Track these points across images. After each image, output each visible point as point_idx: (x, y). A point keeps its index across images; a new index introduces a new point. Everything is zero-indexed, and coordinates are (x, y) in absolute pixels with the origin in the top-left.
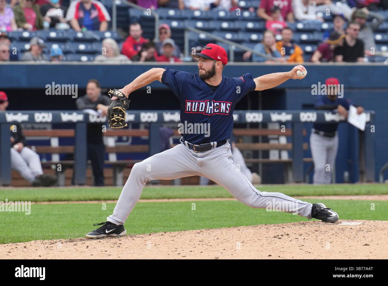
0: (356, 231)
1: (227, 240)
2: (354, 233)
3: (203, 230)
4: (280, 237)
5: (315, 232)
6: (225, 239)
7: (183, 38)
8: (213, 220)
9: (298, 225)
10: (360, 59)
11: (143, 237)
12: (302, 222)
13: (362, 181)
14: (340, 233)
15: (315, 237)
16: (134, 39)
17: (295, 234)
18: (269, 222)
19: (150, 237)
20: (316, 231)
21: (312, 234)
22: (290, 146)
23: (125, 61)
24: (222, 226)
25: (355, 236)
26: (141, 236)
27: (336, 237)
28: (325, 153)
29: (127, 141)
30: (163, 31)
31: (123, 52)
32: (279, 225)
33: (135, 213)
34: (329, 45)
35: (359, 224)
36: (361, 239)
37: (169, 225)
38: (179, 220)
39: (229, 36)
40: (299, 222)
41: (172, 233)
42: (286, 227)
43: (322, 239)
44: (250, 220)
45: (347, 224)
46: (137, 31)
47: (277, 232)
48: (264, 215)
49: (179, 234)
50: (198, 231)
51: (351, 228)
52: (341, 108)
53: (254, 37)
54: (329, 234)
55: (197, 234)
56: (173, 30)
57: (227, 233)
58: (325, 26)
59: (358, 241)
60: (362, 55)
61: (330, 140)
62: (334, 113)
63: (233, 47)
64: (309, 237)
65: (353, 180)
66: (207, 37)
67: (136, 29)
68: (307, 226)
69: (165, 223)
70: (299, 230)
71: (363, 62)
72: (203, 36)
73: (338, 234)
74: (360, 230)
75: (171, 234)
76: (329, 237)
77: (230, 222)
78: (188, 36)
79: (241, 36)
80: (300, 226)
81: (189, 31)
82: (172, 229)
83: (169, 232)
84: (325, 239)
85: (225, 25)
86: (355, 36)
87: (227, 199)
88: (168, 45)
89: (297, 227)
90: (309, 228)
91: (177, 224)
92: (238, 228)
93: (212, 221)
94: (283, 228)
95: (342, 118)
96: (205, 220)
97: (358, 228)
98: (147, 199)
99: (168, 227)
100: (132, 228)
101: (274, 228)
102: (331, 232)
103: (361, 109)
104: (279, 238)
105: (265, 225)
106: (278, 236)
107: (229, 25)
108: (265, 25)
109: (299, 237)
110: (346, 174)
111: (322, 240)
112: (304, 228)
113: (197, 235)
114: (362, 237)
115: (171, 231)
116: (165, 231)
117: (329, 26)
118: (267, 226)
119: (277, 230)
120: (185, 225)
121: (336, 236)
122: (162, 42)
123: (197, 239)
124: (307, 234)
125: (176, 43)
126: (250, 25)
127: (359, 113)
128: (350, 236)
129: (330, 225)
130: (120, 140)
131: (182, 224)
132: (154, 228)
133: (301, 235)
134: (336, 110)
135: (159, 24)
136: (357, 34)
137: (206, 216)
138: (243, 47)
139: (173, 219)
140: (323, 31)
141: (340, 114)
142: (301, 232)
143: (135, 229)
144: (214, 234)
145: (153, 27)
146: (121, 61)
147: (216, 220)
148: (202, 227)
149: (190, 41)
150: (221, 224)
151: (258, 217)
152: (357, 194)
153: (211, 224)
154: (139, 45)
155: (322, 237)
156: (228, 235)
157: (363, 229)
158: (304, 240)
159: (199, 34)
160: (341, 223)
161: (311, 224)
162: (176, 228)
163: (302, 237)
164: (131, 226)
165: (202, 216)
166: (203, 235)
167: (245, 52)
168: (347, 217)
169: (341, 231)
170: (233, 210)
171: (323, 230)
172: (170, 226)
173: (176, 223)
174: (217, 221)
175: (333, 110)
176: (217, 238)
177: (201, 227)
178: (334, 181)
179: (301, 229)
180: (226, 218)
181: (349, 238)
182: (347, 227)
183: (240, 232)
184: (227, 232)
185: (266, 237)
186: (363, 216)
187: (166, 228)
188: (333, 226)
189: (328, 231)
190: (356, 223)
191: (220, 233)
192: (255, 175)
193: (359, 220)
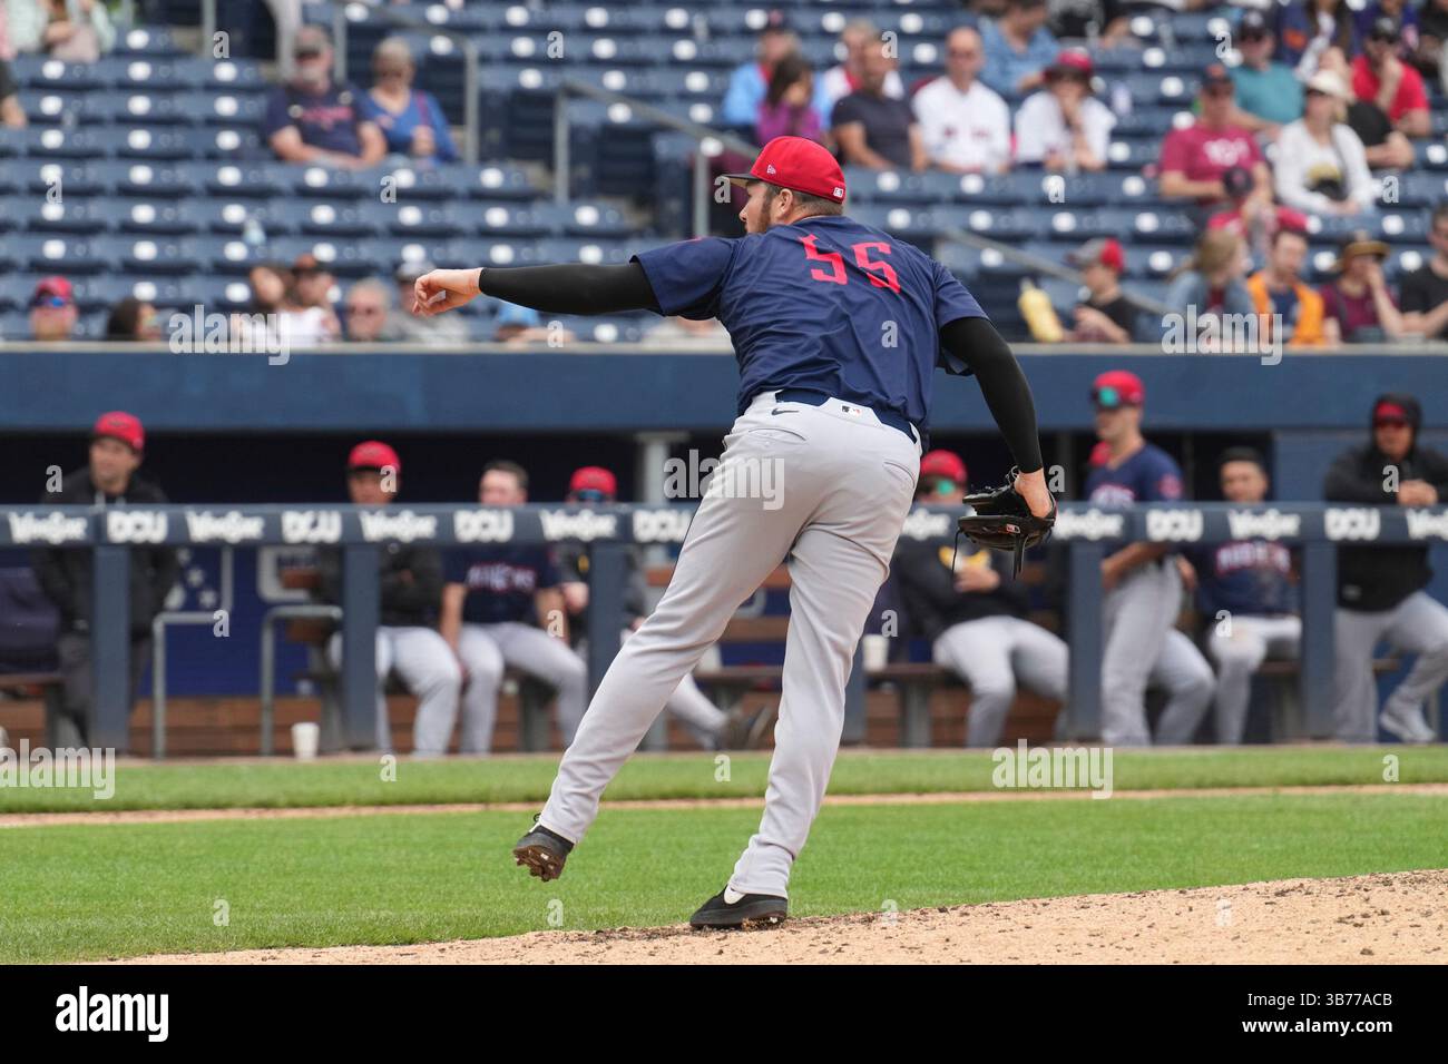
4: (1359, 920)
17: (1405, 909)
37: (957, 882)
47: (1348, 903)
70: (1421, 898)
99: (954, 887)
104: (1360, 927)
106: (1353, 916)
132: (911, 891)
185: (1313, 922)
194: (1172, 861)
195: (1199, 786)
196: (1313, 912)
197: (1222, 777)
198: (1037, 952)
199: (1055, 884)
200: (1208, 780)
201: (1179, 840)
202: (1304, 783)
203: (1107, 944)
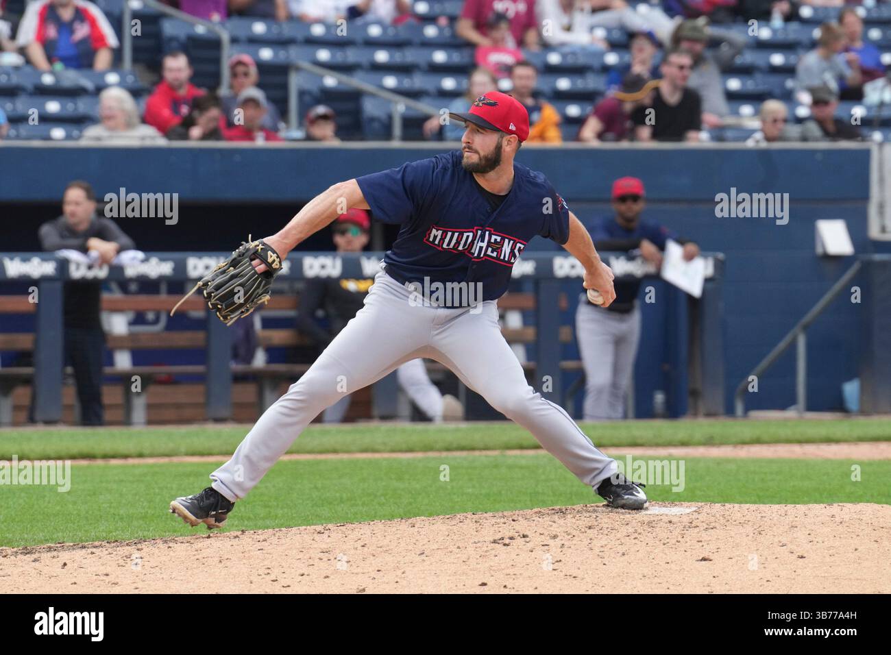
0: (682, 528)
1: (385, 549)
2: (677, 532)
3: (330, 526)
4: (507, 541)
5: (588, 531)
6: (381, 547)
7: (284, 87)
8: (353, 502)
9: (548, 514)
10: (692, 134)
11: (192, 542)
12: (557, 507)
13: (695, 414)
14: (645, 533)
15: (586, 542)
16: (172, 89)
17: (541, 534)
18: (481, 506)
19: (209, 541)
20: (590, 527)
21: (581, 535)
22: (530, 333)
23: (153, 138)
24: (375, 517)
25: (680, 539)
26: (188, 538)
27: (636, 541)
28: (610, 348)
29: (156, 321)
30: (240, 69)
31: (146, 120)
32: (506, 513)
33: (174, 486)
34: (621, 102)
35: (688, 511)
36: (694, 546)
37: (251, 516)
38: (275, 504)
39: (390, 81)
40: (550, 508)
41: (260, 532)
42: (520, 518)
43: (602, 547)
44: (438, 504)
45: (662, 512)
46: (179, 70)
47: (500, 529)
48: (470, 490)
49: (274, 534)
50: (319, 528)
51: (670, 522)
52: (647, 247)
53: (449, 83)
54: (619, 535)
55: (315, 535)
56: (263, 67)
57: (386, 534)
58: (612, 59)
59: (685, 551)
60: (696, 125)
61: (622, 321)
62: (631, 258)
63: (401, 107)
64: (574, 542)
65: (673, 411)
66: (340, 83)
67: (177, 66)
68: (569, 516)
69: (243, 509)
70: (551, 526)
71: (699, 140)
72: (330, 81)
73: (640, 534)
74: (691, 525)
75: (255, 536)
76: (619, 542)
77: (393, 508)
78: (296, 82)
79: (418, 81)
80: (554, 516)
81: (298, 69)
82: (260, 523)
83: (252, 532)
84: (609, 546)
85: (382, 56)
86: (679, 83)
87: (386, 455)
88: (250, 102)
89: (547, 518)
90: (574, 520)
91: (270, 512)
92: (410, 521)
93: (352, 506)
94: (514, 520)
95: (651, 269)
96: (335, 503)
97: (686, 520)
98: (202, 454)
99: (249, 519)
100: (168, 523)
101: (494, 520)
102: (624, 530)
103: (692, 247)
104: (505, 545)
105: (473, 514)
106: (503, 539)
107: (391, 56)
108: (473, 56)
109: (551, 542)
110: (659, 398)
111: (602, 549)
112: (562, 521)
113: (317, 537)
114: (694, 542)
115: (256, 528)
116: (244, 528)
117: (621, 58)
118: (477, 516)
119: (499, 525)
120: (290, 514)
121: (635, 539)
122: (235, 96)
123: (316, 546)
124: (568, 535)
125: (270, 99)
126: (440, 57)
127: (689, 258)
128: (668, 540)
129: (622, 513)
130: (139, 319)
131: (281, 512)
133: (555, 537)
134: (636, 252)
135: (229, 56)
136: (685, 78)
137: (338, 495)
138: (423, 107)
139: (262, 501)
140: (606, 69)
141: (646, 259)
142: (555, 529)
143: (174, 524)
144: (356, 534)
145: (217, 61)
146: (143, 138)
147: (360, 503)
148: (329, 520)
149: (302, 94)
150: (373, 512)
151: (455, 497)
152: (684, 444)
153: (349, 512)
154: (185, 103)
155: (604, 543)
156: (388, 538)
157: (698, 524)
158: (561, 547)
159: (322, 77)
160: (647, 509)
161: (578, 511)
162: (268, 522)
163: (558, 542)
164: (163, 517)
165: (328, 494)
166: (329, 536)
167: (427, 118)
168: (659, 495)
169: (646, 527)
170: (400, 479)
171: (607, 526)
172: (255, 517)
173: (268, 509)
174: (363, 504)
175: (631, 251)
176: (363, 544)
177: (325, 519)
178: (631, 412)
179: (554, 522)
180: (382, 498)
181: (664, 544)
182: (660, 518)
183: (416, 529)
184: (385, 531)
185: (475, 543)
186: (698, 493)
187: (246, 522)
188: (628, 516)
189: (616, 527)
190: (682, 509)
191: (368, 532)
192: (449, 399)
193: (689, 502)
194: (407, 501)
195: (448, 449)
196: (476, 536)
197: (464, 443)
198: (283, 564)
199: (319, 517)
200: (455, 445)
201: (418, 486)
202: (521, 447)
203: (332, 559)
